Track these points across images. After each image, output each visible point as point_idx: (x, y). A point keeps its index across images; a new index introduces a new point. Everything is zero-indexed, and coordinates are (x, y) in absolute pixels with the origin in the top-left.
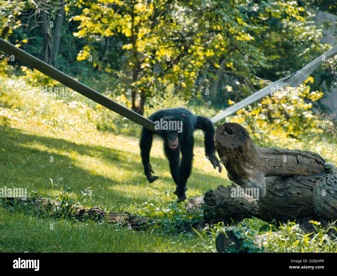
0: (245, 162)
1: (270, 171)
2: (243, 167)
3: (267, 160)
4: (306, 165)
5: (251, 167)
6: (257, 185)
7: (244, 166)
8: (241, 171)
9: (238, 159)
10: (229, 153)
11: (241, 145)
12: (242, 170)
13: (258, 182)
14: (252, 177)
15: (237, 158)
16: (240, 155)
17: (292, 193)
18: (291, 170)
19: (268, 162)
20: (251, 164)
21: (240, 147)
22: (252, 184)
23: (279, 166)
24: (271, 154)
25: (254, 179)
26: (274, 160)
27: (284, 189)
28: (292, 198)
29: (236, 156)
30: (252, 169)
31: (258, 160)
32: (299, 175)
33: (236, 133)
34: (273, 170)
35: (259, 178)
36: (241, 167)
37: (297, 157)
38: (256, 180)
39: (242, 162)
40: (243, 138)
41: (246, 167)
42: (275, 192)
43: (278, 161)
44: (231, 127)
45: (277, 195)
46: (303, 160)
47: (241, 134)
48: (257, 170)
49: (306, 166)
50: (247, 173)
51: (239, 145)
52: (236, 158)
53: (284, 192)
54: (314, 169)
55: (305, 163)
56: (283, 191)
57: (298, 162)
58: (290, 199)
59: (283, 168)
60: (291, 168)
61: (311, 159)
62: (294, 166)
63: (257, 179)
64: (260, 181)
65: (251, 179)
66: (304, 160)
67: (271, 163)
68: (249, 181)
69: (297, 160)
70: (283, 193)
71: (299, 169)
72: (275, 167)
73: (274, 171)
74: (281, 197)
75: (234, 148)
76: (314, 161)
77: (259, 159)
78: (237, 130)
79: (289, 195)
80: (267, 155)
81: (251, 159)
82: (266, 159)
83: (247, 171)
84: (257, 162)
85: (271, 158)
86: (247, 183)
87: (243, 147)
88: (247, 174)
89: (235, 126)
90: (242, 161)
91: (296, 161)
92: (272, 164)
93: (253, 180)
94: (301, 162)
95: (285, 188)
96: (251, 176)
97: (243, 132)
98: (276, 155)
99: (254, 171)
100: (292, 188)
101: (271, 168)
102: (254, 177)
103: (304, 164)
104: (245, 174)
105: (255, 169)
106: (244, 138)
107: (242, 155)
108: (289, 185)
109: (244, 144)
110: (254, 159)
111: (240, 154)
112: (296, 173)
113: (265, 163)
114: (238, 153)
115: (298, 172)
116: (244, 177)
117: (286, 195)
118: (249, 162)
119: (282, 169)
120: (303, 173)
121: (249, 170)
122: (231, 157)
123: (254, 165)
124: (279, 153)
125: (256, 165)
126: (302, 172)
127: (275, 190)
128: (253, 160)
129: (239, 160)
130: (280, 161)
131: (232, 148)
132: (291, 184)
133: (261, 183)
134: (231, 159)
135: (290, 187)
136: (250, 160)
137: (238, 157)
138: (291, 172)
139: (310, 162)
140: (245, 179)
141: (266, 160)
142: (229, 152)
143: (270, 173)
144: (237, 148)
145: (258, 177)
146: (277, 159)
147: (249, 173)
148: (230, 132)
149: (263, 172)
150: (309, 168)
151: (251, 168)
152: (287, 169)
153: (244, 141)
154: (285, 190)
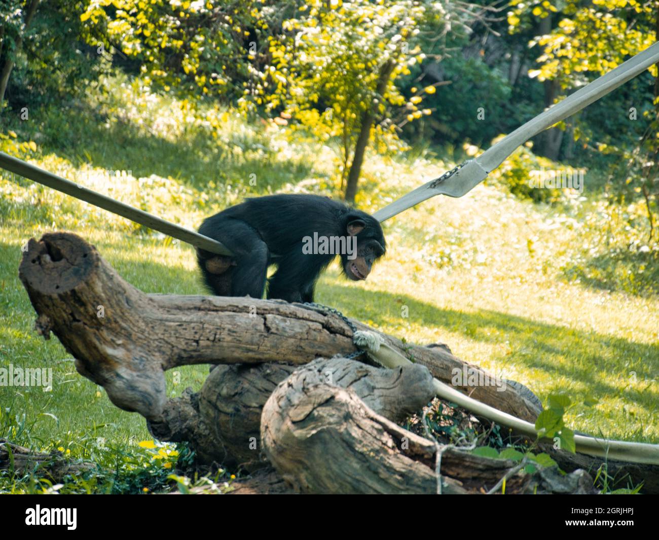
0: (98, 329)
1: (185, 350)
2: (97, 343)
3: (172, 324)
4: (294, 337)
5: (120, 342)
6: (137, 385)
7: (99, 340)
8: (94, 351)
9: (79, 321)
10: (51, 308)
11: (76, 288)
12: (96, 348)
13: (141, 379)
14: (127, 368)
15: (75, 320)
16: (80, 313)
17: (249, 404)
18: (249, 350)
19: (176, 330)
20: (117, 334)
21: (73, 291)
22: (125, 383)
23: (212, 338)
24: (189, 309)
25: (129, 371)
26: (192, 325)
27: (234, 396)
28: (250, 418)
29: (72, 314)
30: (123, 346)
31: (142, 325)
32: (275, 362)
33: (68, 257)
34: (191, 348)
35: (145, 369)
36: (91, 342)
37: (265, 319)
38: (135, 374)
39: (92, 330)
40: (82, 270)
41: (105, 342)
42: (218, 404)
43: (205, 326)
44: (59, 242)
45: (221, 409)
46: (282, 325)
47: (80, 260)
48: (139, 348)
49: (292, 341)
50: (108, 355)
51: (72, 288)
52: (71, 318)
53: (235, 402)
54: (319, 347)
55: (291, 333)
56: (233, 399)
57: (268, 329)
58: (246, 421)
59: (225, 344)
60: (247, 343)
61: (310, 323)
62: (256, 340)
63: (139, 370)
64: (147, 377)
65: (123, 371)
66: (288, 323)
67: (183, 332)
68: (118, 375)
69: (265, 324)
70: (233, 405)
71: (272, 347)
72: (197, 342)
73: (195, 351)
74: (227, 414)
75: (60, 295)
76: (320, 327)
77: (144, 321)
78: (72, 251)
79: (243, 410)
80: (173, 311)
81: (116, 322)
82: (167, 320)
83: (110, 351)
84: (136, 329)
85: (184, 319)
86: (115, 382)
87: (82, 293)
88: (109, 358)
89: (67, 240)
90: (92, 327)
91: (262, 327)
92: (189, 334)
93: (128, 374)
94: (277, 329)
95: (236, 394)
96: (121, 364)
97: (85, 256)
98: (201, 313)
99: (128, 350)
100: (252, 392)
101: (187, 344)
102: (129, 365)
103: (286, 335)
104: (106, 358)
105: (131, 347)
106: (85, 269)
107: (87, 312)
108: (246, 385)
109: (83, 285)
110: (125, 321)
111: (82, 309)
112: (267, 356)
113: (165, 330)
114: (74, 306)
115: (272, 354)
116: (104, 366)
117: (237, 410)
118: (111, 330)
119: (222, 346)
120: (288, 357)
121: (114, 348)
122: (59, 318)
123: (128, 336)
124: (212, 308)
125: (134, 337)
126: (284, 355)
127: (217, 399)
128: (124, 325)
129: (81, 324)
130: (211, 327)
131: (55, 296)
132: (251, 382)
133: (148, 381)
134: (60, 321)
135: (248, 391)
136: (114, 325)
137: (77, 318)
138: (250, 354)
139: (305, 330)
140: (109, 370)
141: (167, 323)
142: (49, 303)
143: (184, 355)
144: (66, 293)
145: (141, 367)
146: (201, 323)
147: (115, 357)
148: (56, 256)
149: (157, 354)
150: (302, 344)
151: (119, 345)
152: (238, 348)
153: (84, 277)
154: (237, 397)
